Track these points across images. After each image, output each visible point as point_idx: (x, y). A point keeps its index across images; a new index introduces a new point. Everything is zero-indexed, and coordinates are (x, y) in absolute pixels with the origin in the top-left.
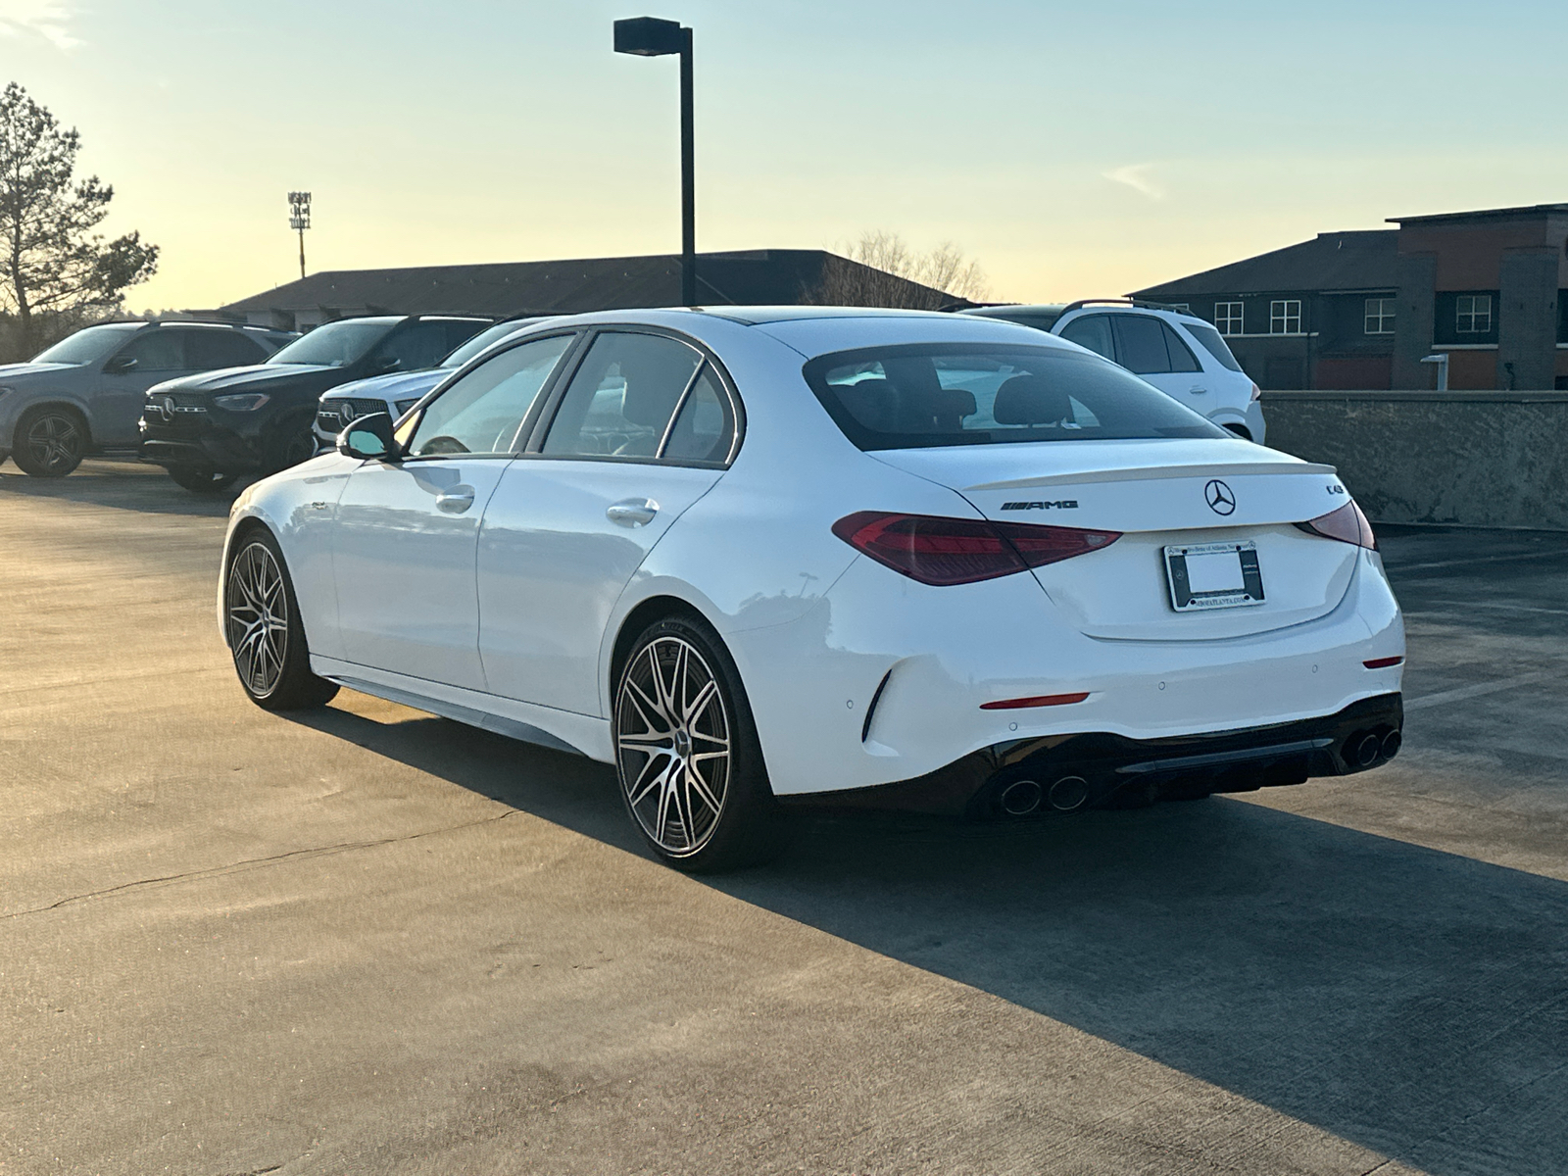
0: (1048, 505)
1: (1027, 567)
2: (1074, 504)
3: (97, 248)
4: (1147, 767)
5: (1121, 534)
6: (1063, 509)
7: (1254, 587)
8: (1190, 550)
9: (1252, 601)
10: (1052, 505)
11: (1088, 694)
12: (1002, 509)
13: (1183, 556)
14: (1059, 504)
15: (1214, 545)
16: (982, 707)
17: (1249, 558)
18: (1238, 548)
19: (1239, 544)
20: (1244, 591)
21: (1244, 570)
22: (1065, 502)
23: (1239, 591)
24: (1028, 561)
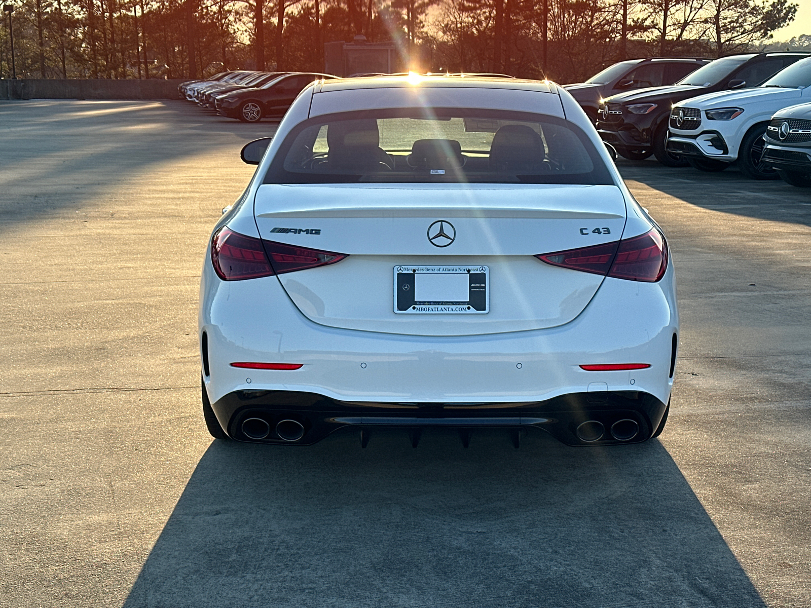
0: (300, 230)
1: (276, 274)
2: (318, 232)
3: (763, 8)
4: (353, 420)
5: (349, 255)
6: (309, 235)
7: (478, 300)
8: (419, 270)
9: (473, 310)
10: (303, 231)
11: (302, 365)
12: (271, 232)
13: (414, 275)
14: (307, 231)
15: (445, 267)
16: (232, 365)
17: (477, 280)
18: (469, 271)
19: (470, 268)
20: (467, 303)
21: (471, 287)
22: (312, 230)
23: (463, 303)
24: (274, 269)
